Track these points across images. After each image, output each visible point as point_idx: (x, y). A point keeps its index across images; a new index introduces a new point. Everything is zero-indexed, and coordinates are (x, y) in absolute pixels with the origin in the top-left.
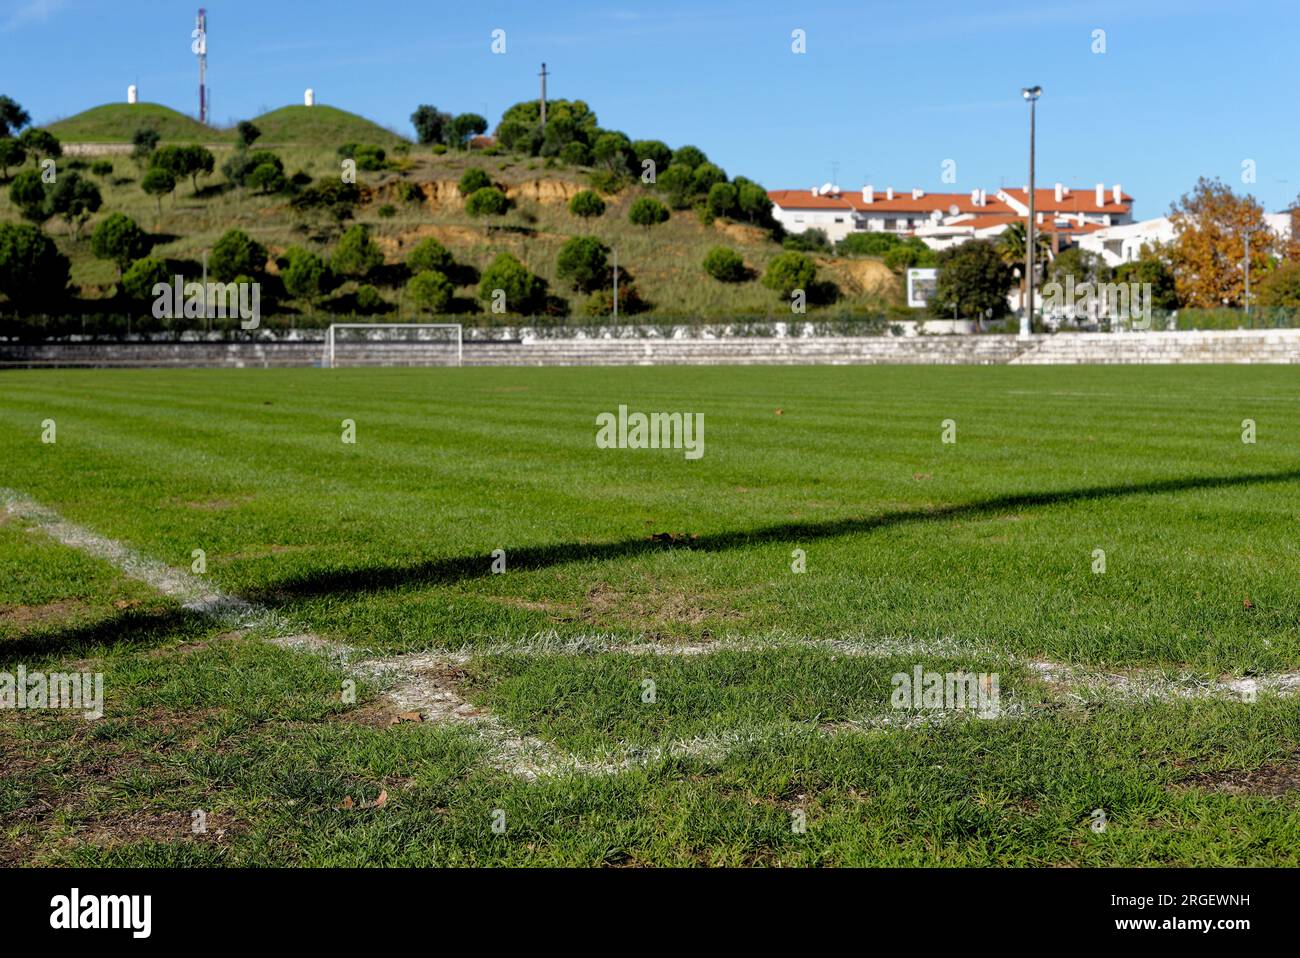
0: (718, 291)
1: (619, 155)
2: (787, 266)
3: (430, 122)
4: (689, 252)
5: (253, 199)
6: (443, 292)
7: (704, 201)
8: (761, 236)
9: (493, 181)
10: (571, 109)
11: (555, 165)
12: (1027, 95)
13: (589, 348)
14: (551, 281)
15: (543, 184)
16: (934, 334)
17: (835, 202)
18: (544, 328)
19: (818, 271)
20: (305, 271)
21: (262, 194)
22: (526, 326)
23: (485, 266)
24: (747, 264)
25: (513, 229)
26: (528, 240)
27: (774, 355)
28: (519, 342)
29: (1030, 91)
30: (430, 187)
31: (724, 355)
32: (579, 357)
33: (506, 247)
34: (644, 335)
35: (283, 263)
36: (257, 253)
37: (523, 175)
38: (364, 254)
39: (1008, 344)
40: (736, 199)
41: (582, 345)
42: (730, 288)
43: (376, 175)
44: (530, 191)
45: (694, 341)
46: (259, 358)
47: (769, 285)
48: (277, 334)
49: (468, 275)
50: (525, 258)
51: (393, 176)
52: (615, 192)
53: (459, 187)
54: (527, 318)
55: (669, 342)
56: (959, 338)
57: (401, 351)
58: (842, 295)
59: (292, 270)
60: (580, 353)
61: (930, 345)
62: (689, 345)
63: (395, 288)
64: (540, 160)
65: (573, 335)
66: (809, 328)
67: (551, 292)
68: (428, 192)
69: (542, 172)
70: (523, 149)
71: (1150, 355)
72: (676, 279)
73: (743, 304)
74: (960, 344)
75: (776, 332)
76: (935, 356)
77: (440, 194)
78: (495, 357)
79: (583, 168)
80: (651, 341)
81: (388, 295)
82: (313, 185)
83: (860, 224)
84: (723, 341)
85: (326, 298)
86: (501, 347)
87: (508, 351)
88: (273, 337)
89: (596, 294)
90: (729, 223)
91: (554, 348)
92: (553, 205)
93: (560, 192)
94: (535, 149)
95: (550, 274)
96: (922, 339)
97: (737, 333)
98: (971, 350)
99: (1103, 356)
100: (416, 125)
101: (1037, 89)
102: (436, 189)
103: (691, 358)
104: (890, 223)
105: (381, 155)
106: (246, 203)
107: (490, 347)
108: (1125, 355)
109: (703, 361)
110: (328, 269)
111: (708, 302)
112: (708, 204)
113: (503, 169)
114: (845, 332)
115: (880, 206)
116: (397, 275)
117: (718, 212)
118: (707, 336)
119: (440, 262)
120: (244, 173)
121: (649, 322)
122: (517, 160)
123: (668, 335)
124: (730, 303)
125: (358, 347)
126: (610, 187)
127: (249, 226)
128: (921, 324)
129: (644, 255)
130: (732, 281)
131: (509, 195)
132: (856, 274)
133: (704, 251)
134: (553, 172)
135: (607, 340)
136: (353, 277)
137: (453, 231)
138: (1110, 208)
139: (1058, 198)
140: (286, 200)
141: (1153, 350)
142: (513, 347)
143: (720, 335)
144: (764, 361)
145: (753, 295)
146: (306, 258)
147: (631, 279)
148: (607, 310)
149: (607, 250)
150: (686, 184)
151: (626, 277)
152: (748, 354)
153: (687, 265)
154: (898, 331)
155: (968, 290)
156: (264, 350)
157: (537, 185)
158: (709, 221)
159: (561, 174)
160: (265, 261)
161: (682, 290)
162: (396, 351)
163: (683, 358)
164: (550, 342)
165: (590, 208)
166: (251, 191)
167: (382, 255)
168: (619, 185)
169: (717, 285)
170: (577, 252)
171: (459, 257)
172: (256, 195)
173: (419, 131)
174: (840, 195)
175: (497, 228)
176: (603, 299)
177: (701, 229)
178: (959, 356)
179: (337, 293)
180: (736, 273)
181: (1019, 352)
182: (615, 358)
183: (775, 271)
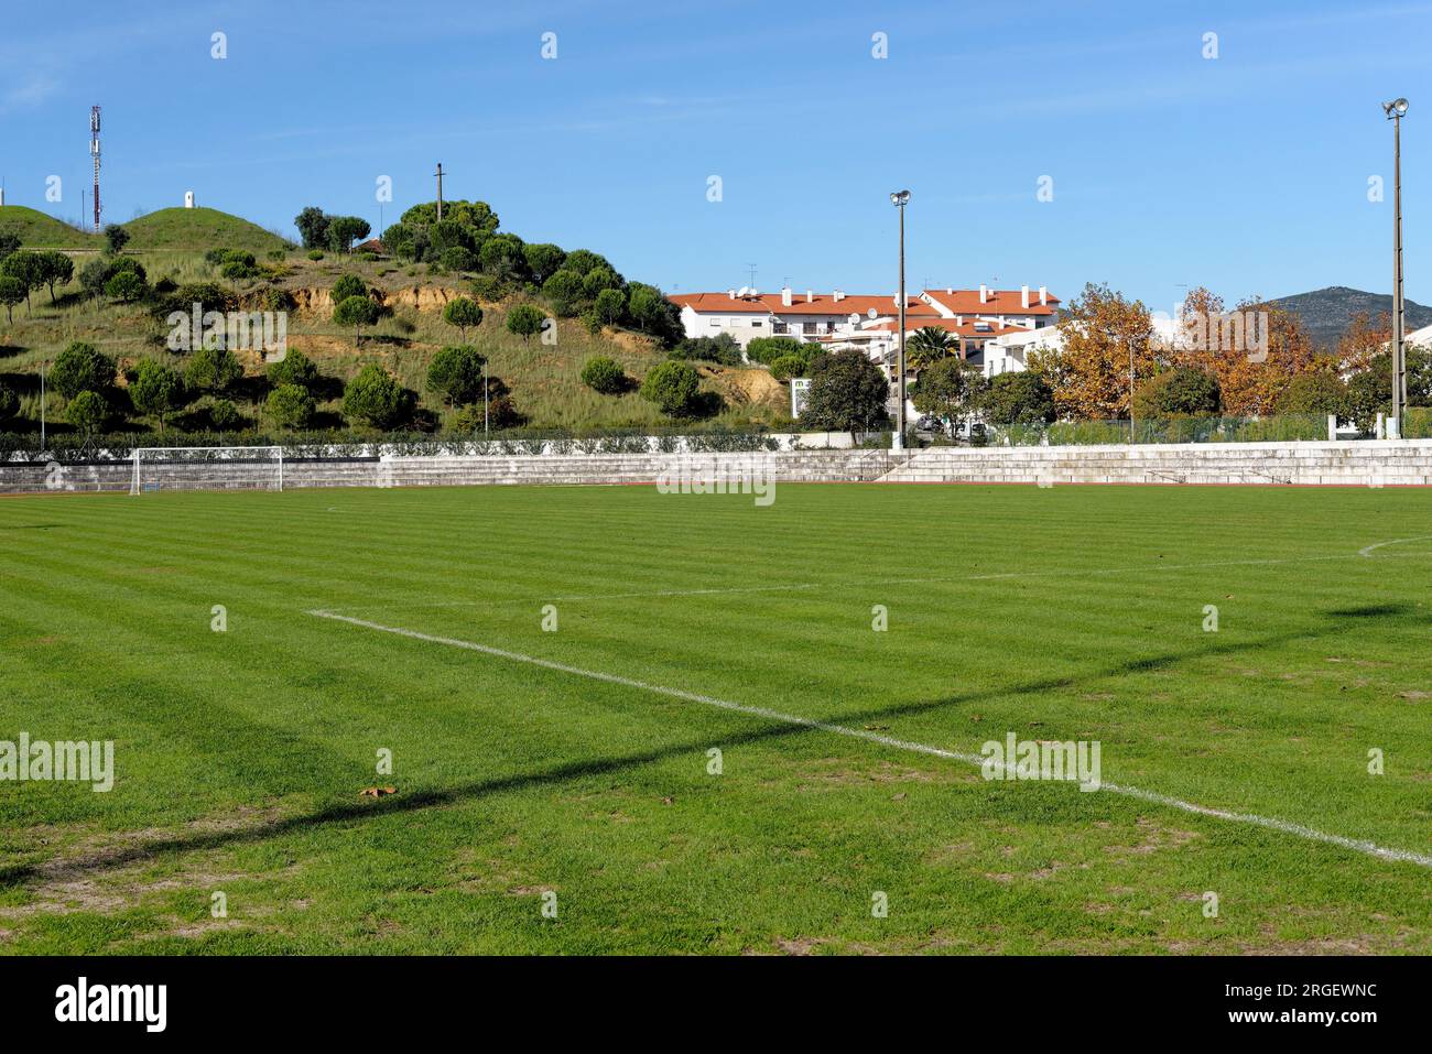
0: (597, 403)
1: (505, 259)
2: (667, 377)
3: (314, 225)
4: (569, 362)
5: (113, 308)
6: (304, 407)
7: (591, 308)
8: (649, 344)
9: (369, 288)
10: (472, 211)
11: (438, 270)
12: (896, 199)
13: (450, 465)
14: (422, 394)
15: (423, 291)
16: (809, 449)
17: (753, 305)
18: (405, 445)
19: (701, 381)
20: (153, 385)
21: (122, 303)
22: (385, 442)
23: (352, 377)
24: (627, 374)
25: (385, 339)
26: (401, 350)
27: (643, 471)
28: (377, 460)
29: (899, 196)
30: (302, 294)
31: (593, 472)
32: (439, 475)
33: (376, 358)
34: (511, 452)
35: (132, 376)
36: (104, 366)
37: (404, 280)
38: (220, 367)
39: (879, 459)
40: (624, 306)
41: (444, 463)
42: (609, 399)
43: (245, 282)
44: (408, 298)
45: (562, 457)
46: (93, 480)
47: (647, 396)
48: (115, 454)
49: (333, 387)
50: (396, 369)
51: (261, 283)
52: (498, 300)
53: (332, 294)
54: (388, 434)
55: (535, 458)
56: (832, 453)
57: (249, 471)
58: (726, 406)
59: (140, 384)
60: (441, 471)
61: (803, 460)
62: (555, 461)
63: (255, 403)
64: (423, 266)
65: (436, 452)
66: (682, 442)
67: (422, 405)
68: (300, 300)
69: (424, 278)
70: (407, 254)
71: (1015, 472)
72: (554, 391)
73: (621, 417)
74: (832, 459)
75: (648, 447)
76: (805, 472)
77: (312, 302)
78: (350, 476)
79: (466, 274)
80: (517, 458)
81: (247, 410)
82: (176, 294)
83: (779, 328)
84: (592, 457)
85: (179, 413)
86: (357, 465)
87: (364, 470)
88: (112, 458)
89: (468, 406)
90: (617, 331)
91: (413, 466)
92: (433, 312)
93: (441, 298)
94: (418, 253)
95: (420, 386)
96: (795, 454)
97: (608, 448)
98: (843, 465)
99: (969, 472)
100: (301, 228)
101: (905, 193)
102: (309, 297)
103: (557, 476)
104: (809, 327)
105: (250, 261)
106: (105, 312)
107: (345, 465)
108: (991, 472)
109: (570, 479)
110: (180, 384)
111: (586, 414)
112: (595, 311)
113: (382, 275)
114: (719, 447)
115: (799, 309)
116: (256, 388)
117: (606, 319)
118: (576, 452)
119: (301, 375)
120: (102, 281)
121: (516, 437)
122: (400, 265)
123: (537, 450)
124: (609, 416)
125: (203, 467)
126: (493, 294)
127: (104, 336)
128: (797, 438)
129: (522, 365)
130: (613, 392)
131: (386, 303)
132: (743, 384)
133: (586, 360)
134: (435, 278)
135: (471, 457)
136: (210, 391)
137: (320, 341)
138: (1035, 310)
139: (983, 300)
140: (147, 310)
141: (1018, 467)
142: (369, 465)
143: (590, 451)
144: (633, 478)
145: (634, 406)
146: (156, 372)
147: (507, 391)
148: (478, 424)
149: (481, 361)
150: (573, 291)
151: (502, 390)
152: (617, 471)
153: (566, 376)
154: (773, 445)
155: (841, 402)
156: (97, 471)
157: (416, 292)
158: (595, 329)
159: (443, 281)
160: (113, 374)
161: (560, 401)
162: (242, 471)
163: (549, 476)
164: (410, 459)
165: (466, 316)
166: (110, 299)
167: (242, 368)
168: (502, 292)
169: (596, 396)
170: (448, 363)
171: (324, 369)
172: (116, 303)
173: (304, 234)
174: (758, 298)
175: (368, 338)
176: (474, 412)
177: (587, 338)
178: (830, 472)
179: (191, 408)
180: (617, 384)
181: (889, 468)
182: (478, 476)
183: (654, 383)
